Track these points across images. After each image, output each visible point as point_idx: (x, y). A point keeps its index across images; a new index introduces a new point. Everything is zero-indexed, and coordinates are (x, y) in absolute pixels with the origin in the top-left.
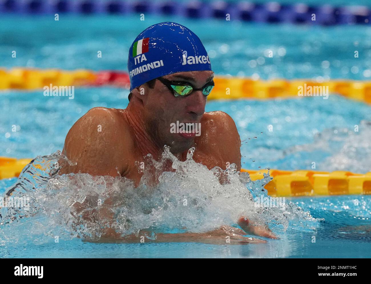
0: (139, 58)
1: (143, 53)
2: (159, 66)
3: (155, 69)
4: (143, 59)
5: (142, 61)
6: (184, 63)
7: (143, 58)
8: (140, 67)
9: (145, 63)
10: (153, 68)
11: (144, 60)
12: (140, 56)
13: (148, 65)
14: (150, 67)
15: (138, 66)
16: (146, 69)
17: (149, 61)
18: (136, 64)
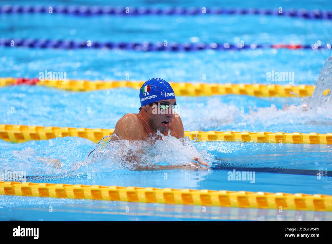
1: (147, 92)
2: (155, 97)
3: (153, 98)
5: (147, 95)
6: (166, 96)
8: (146, 97)
9: (148, 96)
12: (146, 93)
13: (150, 96)
15: (145, 97)
16: (149, 99)
17: (150, 95)
18: (144, 96)
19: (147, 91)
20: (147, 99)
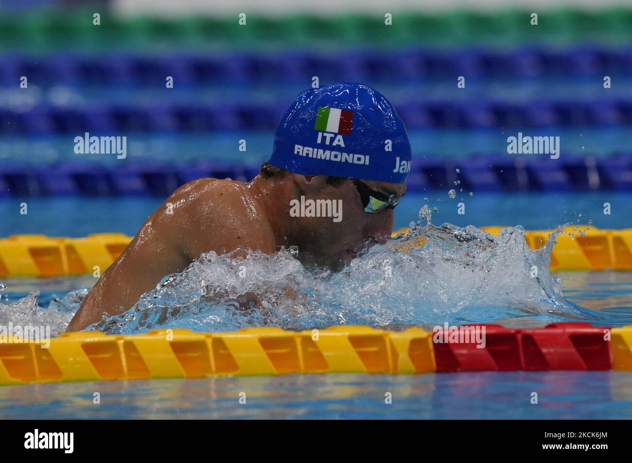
0: (331, 138)
1: (340, 133)
2: (362, 162)
3: (353, 164)
4: (339, 143)
5: (335, 143)
6: (395, 170)
7: (339, 141)
8: (328, 152)
10: (350, 161)
11: (340, 145)
12: (333, 136)
13: (345, 155)
14: (346, 159)
15: (323, 146)
16: (338, 159)
17: (348, 150)
18: (319, 141)
19: (336, 131)
20: (328, 158)
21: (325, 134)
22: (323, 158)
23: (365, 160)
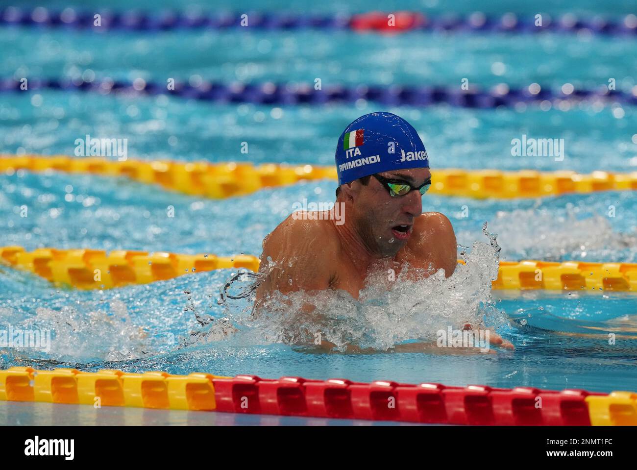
2: (375, 161)
4: (357, 153)
6: (403, 160)
10: (368, 163)
14: (365, 162)
20: (355, 167)
21: (349, 151)
22: (352, 167)
23: (377, 159)
